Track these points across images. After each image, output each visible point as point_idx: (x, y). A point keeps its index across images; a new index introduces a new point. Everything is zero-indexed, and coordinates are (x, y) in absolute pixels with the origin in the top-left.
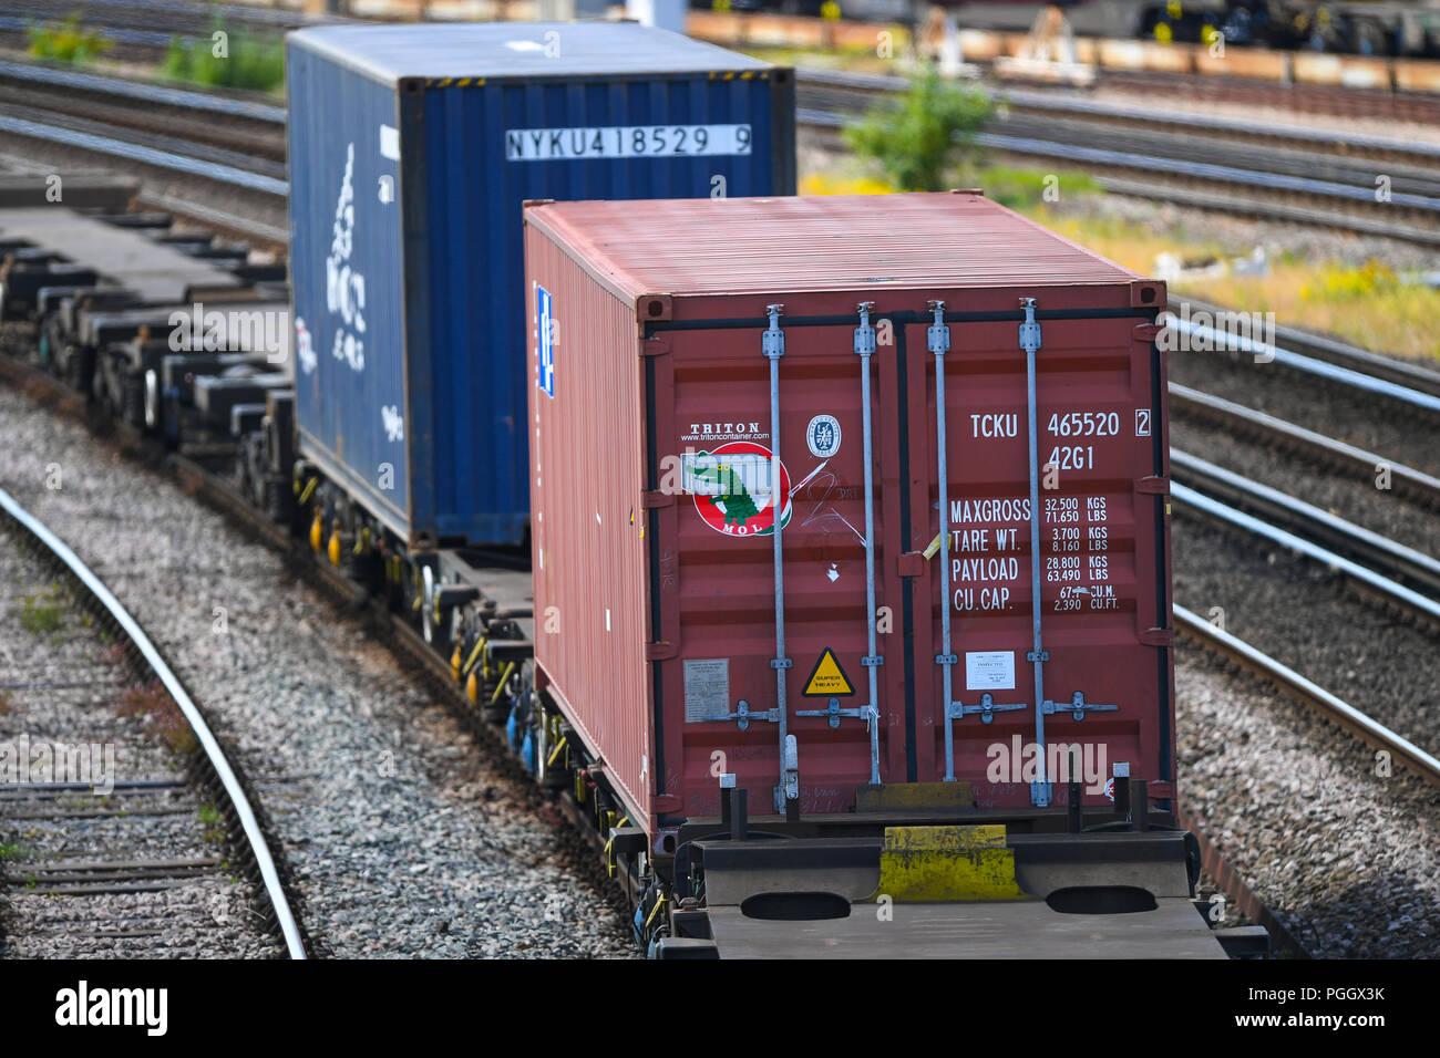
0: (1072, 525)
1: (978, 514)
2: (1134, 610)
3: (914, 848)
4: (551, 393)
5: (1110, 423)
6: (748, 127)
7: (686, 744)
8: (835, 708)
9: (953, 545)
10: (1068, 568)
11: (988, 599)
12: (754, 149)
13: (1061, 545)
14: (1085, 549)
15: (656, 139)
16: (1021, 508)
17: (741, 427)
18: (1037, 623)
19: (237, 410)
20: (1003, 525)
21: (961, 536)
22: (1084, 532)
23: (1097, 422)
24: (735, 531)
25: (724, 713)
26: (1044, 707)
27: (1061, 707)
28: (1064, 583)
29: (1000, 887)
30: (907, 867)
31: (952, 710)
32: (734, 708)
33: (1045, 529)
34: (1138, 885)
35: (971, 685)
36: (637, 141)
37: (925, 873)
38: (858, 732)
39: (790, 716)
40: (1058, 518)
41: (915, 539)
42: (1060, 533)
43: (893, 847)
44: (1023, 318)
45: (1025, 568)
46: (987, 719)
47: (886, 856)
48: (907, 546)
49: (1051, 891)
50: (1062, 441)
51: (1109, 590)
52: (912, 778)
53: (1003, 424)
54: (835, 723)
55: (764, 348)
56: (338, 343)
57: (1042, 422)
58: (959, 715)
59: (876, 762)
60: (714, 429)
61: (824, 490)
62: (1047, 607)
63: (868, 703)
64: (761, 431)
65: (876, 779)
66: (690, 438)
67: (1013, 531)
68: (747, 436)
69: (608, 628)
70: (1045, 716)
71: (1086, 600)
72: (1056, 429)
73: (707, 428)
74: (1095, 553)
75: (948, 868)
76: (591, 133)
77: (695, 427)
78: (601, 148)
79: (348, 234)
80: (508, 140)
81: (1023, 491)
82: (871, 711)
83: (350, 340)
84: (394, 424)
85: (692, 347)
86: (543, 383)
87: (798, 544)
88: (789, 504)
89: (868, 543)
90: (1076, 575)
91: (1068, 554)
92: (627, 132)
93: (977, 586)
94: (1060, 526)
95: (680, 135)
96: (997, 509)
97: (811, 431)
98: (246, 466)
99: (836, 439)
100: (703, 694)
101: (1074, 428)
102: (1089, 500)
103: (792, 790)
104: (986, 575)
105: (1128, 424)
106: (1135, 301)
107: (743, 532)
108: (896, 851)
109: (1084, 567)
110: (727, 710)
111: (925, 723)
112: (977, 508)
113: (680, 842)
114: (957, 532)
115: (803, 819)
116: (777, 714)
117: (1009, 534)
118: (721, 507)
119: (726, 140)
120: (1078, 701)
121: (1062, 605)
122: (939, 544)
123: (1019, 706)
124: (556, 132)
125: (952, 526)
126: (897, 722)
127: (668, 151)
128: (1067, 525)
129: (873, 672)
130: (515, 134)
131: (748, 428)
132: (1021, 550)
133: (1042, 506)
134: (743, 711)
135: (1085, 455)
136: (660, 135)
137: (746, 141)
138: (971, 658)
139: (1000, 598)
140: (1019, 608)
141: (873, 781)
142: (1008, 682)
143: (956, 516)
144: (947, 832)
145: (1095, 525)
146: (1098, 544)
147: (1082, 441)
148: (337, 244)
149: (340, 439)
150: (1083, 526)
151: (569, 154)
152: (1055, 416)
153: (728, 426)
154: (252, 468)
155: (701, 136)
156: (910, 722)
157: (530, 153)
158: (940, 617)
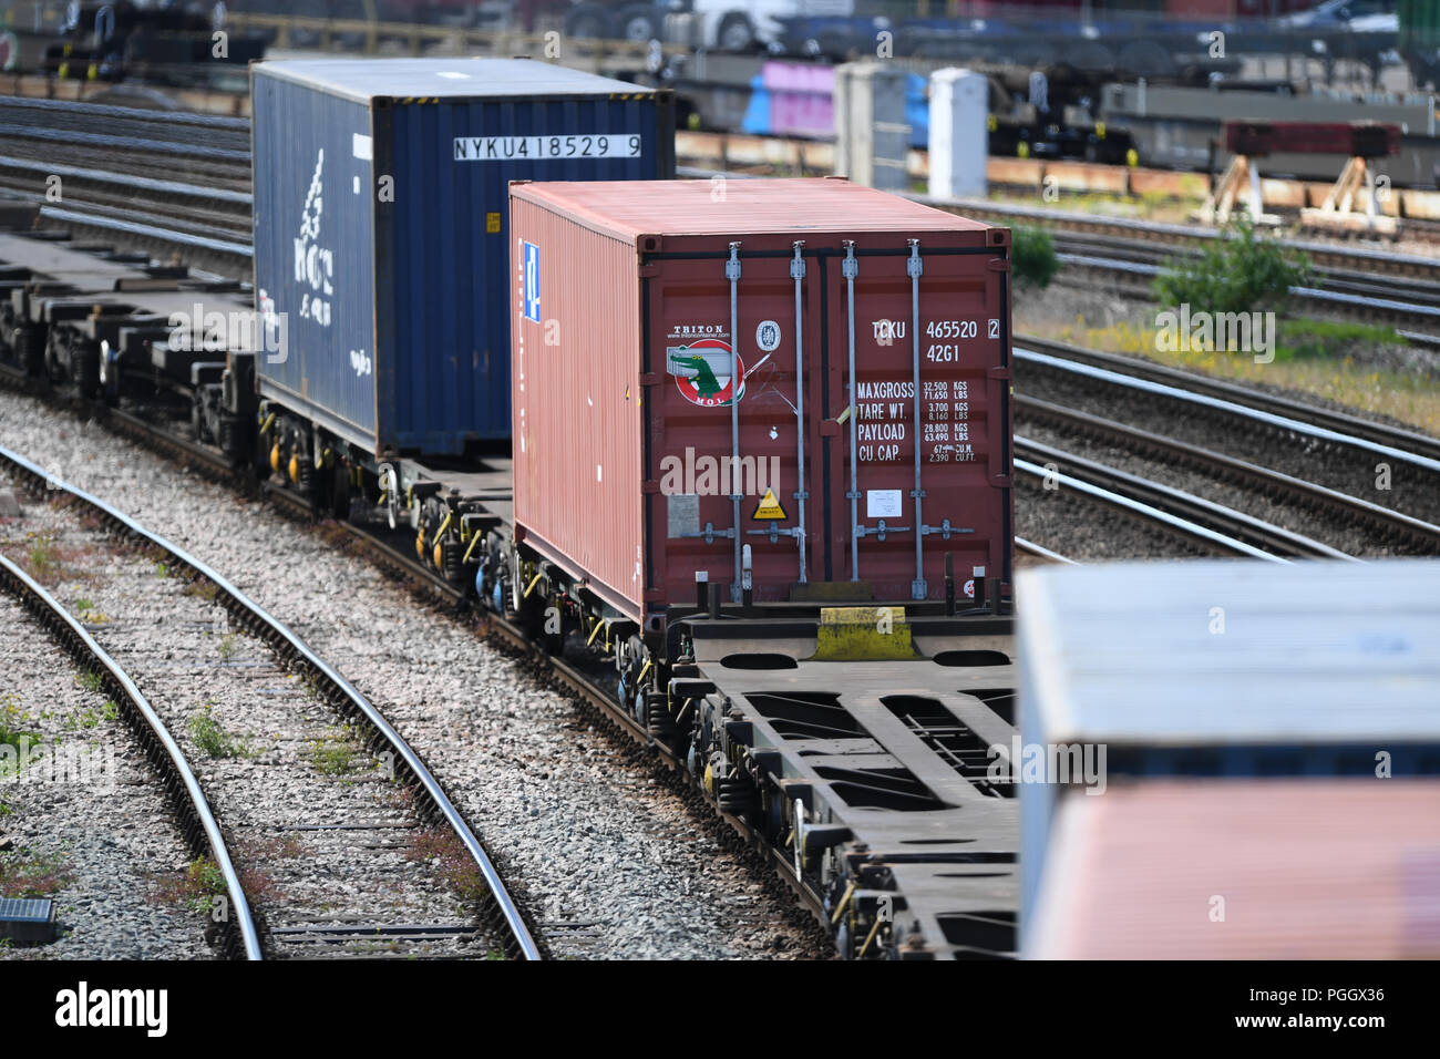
0: (943, 401)
1: (876, 392)
2: (986, 462)
3: (842, 622)
4: (538, 319)
5: (970, 329)
6: (638, 136)
7: (667, 554)
8: (774, 528)
9: (859, 415)
10: (939, 432)
11: (883, 453)
12: (642, 153)
13: (935, 416)
14: (952, 418)
15: (568, 145)
16: (907, 389)
17: (709, 329)
18: (918, 469)
19: (196, 366)
20: (895, 401)
21: (864, 408)
22: (951, 407)
23: (962, 328)
24: (705, 403)
25: (696, 531)
26: (923, 530)
27: (934, 530)
28: (937, 443)
29: (902, 651)
30: (836, 636)
31: (858, 531)
32: (703, 527)
33: (924, 404)
34: (997, 650)
35: (870, 514)
36: (553, 146)
37: (849, 641)
38: (791, 545)
39: (743, 534)
40: (933, 396)
41: (832, 410)
42: (934, 407)
43: (827, 621)
44: (910, 254)
45: (910, 431)
46: (882, 538)
47: (821, 629)
48: (826, 415)
49: (936, 653)
50: (936, 341)
51: (969, 447)
52: (828, 578)
53: (895, 329)
54: (774, 540)
55: (727, 273)
56: (305, 305)
57: (923, 327)
58: (862, 534)
59: (803, 567)
60: (691, 330)
61: (767, 373)
62: (925, 459)
63: (798, 525)
64: (724, 331)
65: (804, 579)
66: (674, 336)
67: (901, 405)
68: (713, 335)
69: (599, 479)
70: (923, 536)
71: (952, 454)
72: (932, 333)
73: (686, 329)
74: (959, 421)
75: (865, 637)
76: (519, 141)
77: (677, 328)
78: (525, 152)
79: (316, 220)
80: (455, 145)
81: (908, 377)
82: (800, 532)
83: (317, 303)
84: (362, 363)
85: (675, 271)
86: (528, 313)
87: (750, 412)
88: (743, 385)
89: (799, 412)
90: (945, 437)
91: (940, 422)
92: (546, 140)
93: (876, 444)
94: (934, 402)
95: (587, 142)
96: (890, 389)
97: (759, 332)
98: (200, 411)
99: (777, 338)
100: (680, 518)
101: (946, 332)
102: (955, 384)
103: (747, 584)
104: (882, 436)
105: (983, 329)
106: (989, 243)
107: (710, 403)
108: (829, 625)
109: (951, 432)
110: (698, 529)
111: (838, 540)
112: (876, 388)
113: (668, 623)
114: (862, 405)
115: (755, 604)
116: (733, 533)
117: (899, 407)
118: (695, 385)
119: (622, 146)
120: (946, 525)
121: (936, 457)
122: (850, 412)
123: (904, 529)
124: (492, 139)
125: (858, 401)
126: (818, 539)
127: (578, 155)
128: (939, 401)
129: (801, 504)
130: (461, 140)
131: (714, 330)
132: (907, 419)
133: (922, 387)
134: (709, 529)
135: (953, 351)
136: (571, 142)
137: (637, 147)
138: (871, 494)
139: (892, 453)
140: (906, 459)
141: (801, 581)
142: (897, 512)
143: (861, 394)
144: (865, 612)
145: (959, 401)
146: (961, 415)
147: (951, 341)
148: (305, 228)
149: (304, 380)
150: (951, 401)
151: (502, 156)
152: (932, 323)
153: (701, 328)
154: (207, 412)
155: (603, 143)
156: (827, 538)
157: (472, 155)
158: (850, 465)
